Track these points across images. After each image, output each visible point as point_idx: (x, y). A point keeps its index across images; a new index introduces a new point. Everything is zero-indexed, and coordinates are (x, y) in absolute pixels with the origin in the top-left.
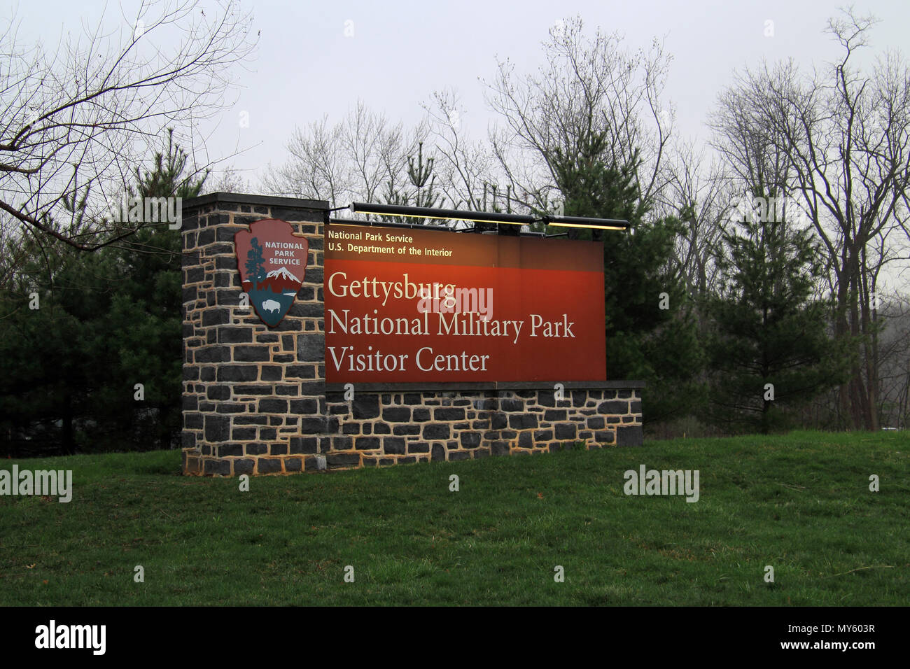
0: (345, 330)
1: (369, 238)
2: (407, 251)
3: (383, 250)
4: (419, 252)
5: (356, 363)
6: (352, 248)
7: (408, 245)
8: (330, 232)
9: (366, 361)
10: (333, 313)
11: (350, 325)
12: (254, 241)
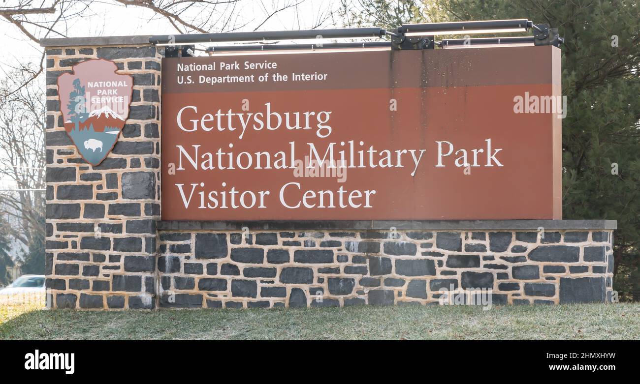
0: (195, 165)
1: (224, 68)
2: (270, 78)
3: (241, 79)
4: (285, 78)
5: (207, 200)
6: (203, 80)
7: (271, 72)
8: (179, 65)
9: (219, 198)
10: (181, 149)
11: (200, 161)
12: (77, 82)
